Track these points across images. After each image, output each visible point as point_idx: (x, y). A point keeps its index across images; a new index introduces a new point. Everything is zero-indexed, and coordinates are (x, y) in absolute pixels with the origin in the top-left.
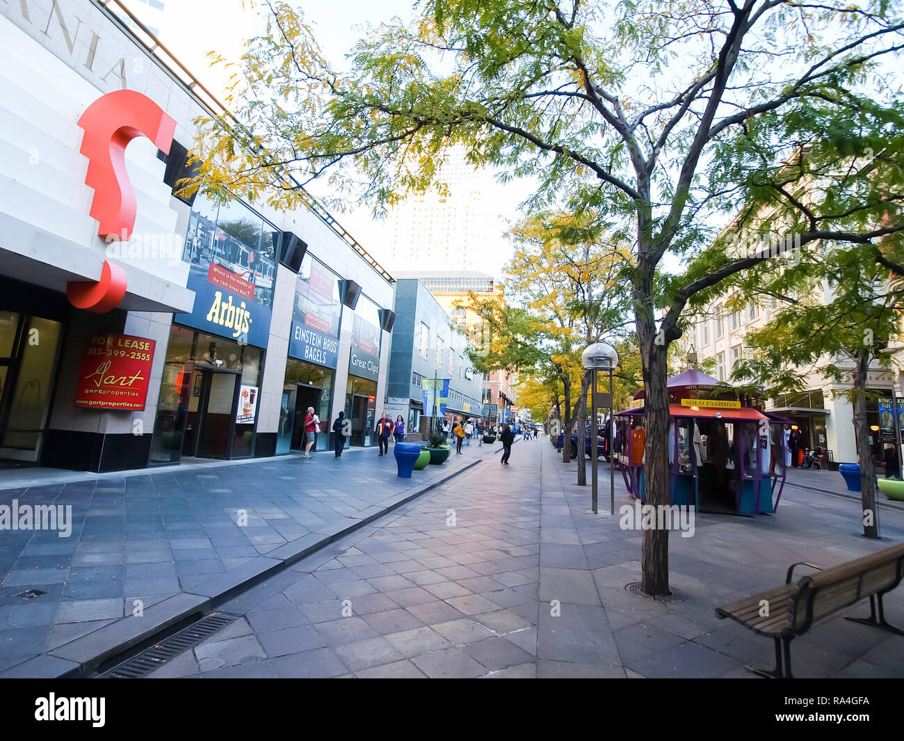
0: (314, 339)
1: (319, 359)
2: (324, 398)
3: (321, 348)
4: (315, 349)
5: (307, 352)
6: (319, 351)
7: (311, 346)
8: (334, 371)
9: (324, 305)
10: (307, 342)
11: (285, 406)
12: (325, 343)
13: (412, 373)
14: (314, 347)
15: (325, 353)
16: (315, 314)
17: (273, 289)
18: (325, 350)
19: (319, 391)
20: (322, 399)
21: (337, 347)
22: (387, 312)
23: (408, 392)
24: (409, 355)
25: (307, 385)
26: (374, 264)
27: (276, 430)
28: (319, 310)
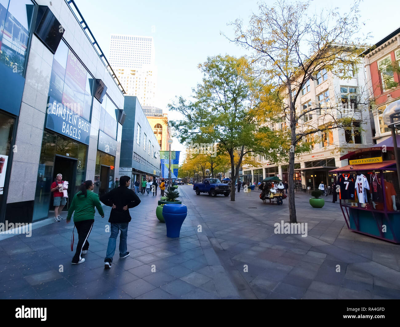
0: (70, 118)
1: (74, 135)
2: (79, 168)
3: (76, 126)
4: (71, 127)
5: (64, 127)
6: (74, 128)
7: (67, 123)
8: (87, 147)
9: (78, 92)
10: (64, 119)
11: (43, 173)
12: (80, 123)
13: (133, 153)
14: (70, 125)
15: (80, 131)
16: (71, 97)
17: (27, 56)
18: (80, 129)
19: (75, 162)
20: (78, 168)
21: (89, 128)
22: (121, 111)
23: (131, 164)
24: (132, 142)
25: (64, 156)
26: (114, 76)
27: (32, 198)
28: (75, 95)
